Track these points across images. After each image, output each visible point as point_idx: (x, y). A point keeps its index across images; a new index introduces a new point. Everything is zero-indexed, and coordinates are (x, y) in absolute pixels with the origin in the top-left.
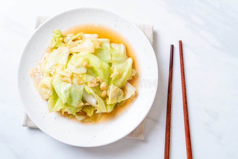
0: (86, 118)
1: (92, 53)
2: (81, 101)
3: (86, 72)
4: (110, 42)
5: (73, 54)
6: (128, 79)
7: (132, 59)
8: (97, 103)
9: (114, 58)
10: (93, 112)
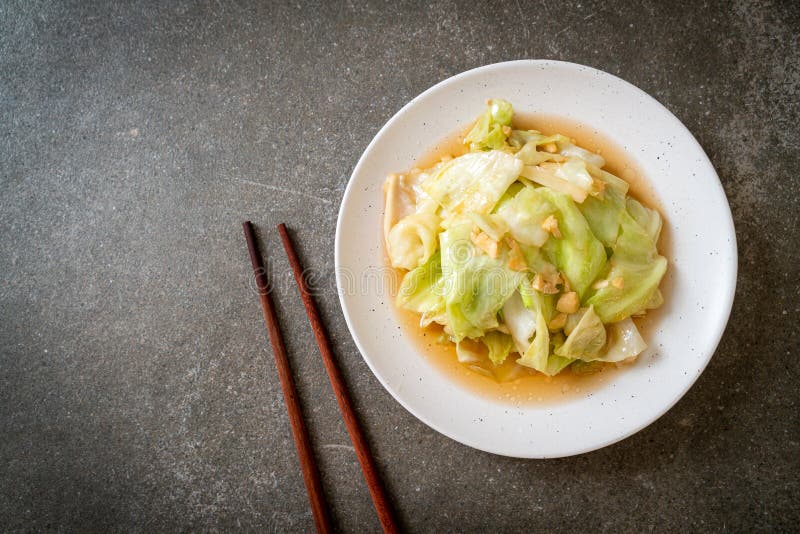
0: (477, 364)
1: (576, 203)
2: (494, 315)
3: (540, 245)
4: (627, 194)
5: (525, 183)
6: (634, 311)
7: (666, 264)
8: (531, 340)
9: (622, 242)
10: (507, 355)
